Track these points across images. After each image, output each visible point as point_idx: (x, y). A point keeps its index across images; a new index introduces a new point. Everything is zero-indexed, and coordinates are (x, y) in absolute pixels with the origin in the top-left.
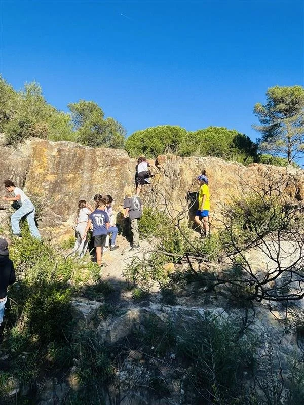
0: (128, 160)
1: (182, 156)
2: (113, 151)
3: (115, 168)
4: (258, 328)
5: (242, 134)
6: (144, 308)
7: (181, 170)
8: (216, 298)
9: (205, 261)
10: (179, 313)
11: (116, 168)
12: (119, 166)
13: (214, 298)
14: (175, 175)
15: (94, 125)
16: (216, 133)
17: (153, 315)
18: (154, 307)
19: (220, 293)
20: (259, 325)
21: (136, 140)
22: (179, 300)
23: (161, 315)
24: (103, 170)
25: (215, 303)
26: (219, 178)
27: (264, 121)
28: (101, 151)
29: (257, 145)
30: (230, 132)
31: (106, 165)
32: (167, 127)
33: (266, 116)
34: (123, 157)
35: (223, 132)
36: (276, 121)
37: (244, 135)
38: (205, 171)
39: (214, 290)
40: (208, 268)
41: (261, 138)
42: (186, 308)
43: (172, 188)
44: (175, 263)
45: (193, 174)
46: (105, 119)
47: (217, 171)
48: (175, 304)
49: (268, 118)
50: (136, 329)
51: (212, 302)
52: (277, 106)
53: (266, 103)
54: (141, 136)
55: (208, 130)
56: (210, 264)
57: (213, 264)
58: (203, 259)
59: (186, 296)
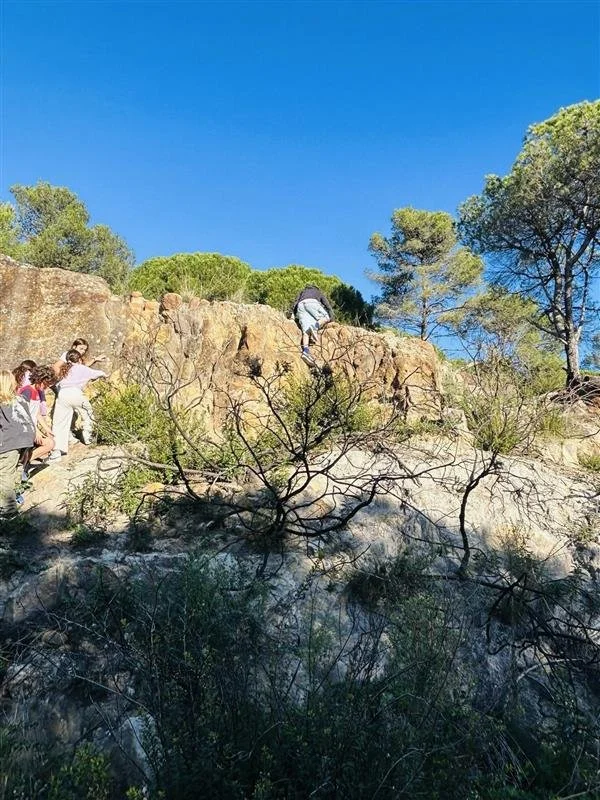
0: (107, 297)
1: (210, 299)
2: (78, 278)
3: (77, 309)
4: (285, 583)
5: (348, 286)
6: (89, 558)
7: (206, 324)
8: (224, 539)
9: (219, 480)
10: (151, 564)
11: (79, 310)
12: (86, 306)
13: (221, 537)
14: (194, 332)
15: (66, 236)
16: (302, 278)
17: (103, 569)
18: (108, 556)
19: (234, 531)
20: (288, 579)
21: (152, 276)
22: (158, 544)
23: (117, 570)
24: (50, 310)
25: (221, 546)
26: (271, 343)
27: (385, 267)
28: (53, 275)
29: (372, 308)
30: (327, 279)
31: (60, 301)
32: (214, 256)
33: (389, 257)
34: (96, 290)
35: (316, 279)
36: (406, 269)
37: (351, 288)
38: (246, 328)
39: (224, 526)
40: (222, 491)
41: (380, 295)
42: (166, 555)
43: (187, 356)
44: (166, 483)
45: (225, 332)
46: (90, 228)
47: (268, 331)
48: (151, 550)
49: (392, 262)
50: (69, 596)
51: (216, 545)
52: (408, 242)
53: (390, 236)
54: (161, 268)
55: (288, 272)
56: (227, 485)
57: (233, 485)
58: (216, 476)
59: (173, 537)
